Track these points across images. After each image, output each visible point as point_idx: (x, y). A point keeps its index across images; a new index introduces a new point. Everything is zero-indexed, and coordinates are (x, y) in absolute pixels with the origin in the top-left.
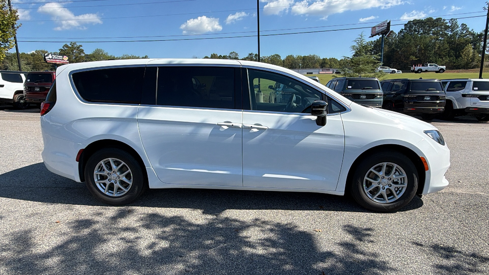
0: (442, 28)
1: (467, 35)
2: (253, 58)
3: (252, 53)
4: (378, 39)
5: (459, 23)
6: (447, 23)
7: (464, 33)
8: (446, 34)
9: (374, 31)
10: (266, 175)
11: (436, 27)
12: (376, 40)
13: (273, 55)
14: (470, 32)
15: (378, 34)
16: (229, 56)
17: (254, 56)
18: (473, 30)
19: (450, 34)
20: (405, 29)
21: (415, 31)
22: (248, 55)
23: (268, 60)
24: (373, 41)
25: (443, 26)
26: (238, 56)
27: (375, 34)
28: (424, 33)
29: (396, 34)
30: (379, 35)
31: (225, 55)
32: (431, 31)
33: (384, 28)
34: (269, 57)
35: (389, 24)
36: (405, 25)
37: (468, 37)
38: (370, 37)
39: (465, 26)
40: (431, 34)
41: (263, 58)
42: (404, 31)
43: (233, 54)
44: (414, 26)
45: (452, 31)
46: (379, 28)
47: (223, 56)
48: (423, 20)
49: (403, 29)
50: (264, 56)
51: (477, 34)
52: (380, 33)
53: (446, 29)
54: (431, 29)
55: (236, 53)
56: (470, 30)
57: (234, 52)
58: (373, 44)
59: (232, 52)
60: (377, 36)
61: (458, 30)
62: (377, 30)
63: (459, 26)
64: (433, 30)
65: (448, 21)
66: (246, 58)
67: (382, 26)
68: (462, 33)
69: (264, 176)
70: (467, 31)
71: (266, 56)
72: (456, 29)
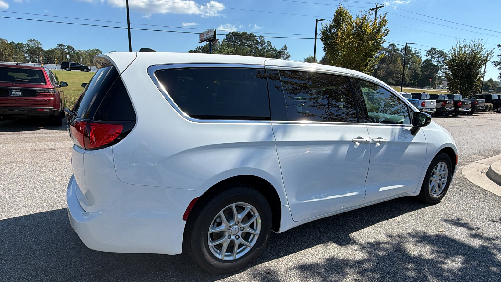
0: (254, 42)
1: (271, 51)
2: (65, 50)
3: (62, 44)
4: (205, 45)
5: (266, 40)
6: (257, 39)
7: (269, 48)
8: (258, 48)
9: (202, 37)
10: (381, 189)
11: (250, 40)
12: (203, 46)
13: (91, 49)
14: (273, 48)
15: (206, 40)
16: (27, 44)
17: (66, 48)
18: (275, 47)
19: (260, 48)
20: (227, 39)
21: (235, 42)
22: (57, 46)
23: (85, 54)
24: (201, 46)
25: (255, 41)
26: (41, 45)
27: (203, 40)
28: (242, 45)
29: (219, 42)
30: (207, 42)
31: (20, 43)
32: (246, 44)
33: (211, 36)
34: (86, 52)
35: (215, 32)
36: (227, 35)
37: (272, 52)
38: (199, 42)
39: (269, 43)
40: (247, 47)
41: (78, 51)
42: (226, 40)
43: (33, 42)
44: (234, 38)
45: (261, 46)
46: (206, 35)
47: (17, 44)
48: (240, 33)
49: (226, 39)
50: (80, 49)
51: (278, 51)
52: (208, 40)
53: (257, 44)
54: (247, 42)
55: (38, 41)
56: (273, 47)
57: (34, 40)
58: (200, 49)
59: (31, 40)
60: (205, 42)
61: (265, 45)
62: (205, 36)
63: (266, 42)
64: (248, 43)
65: (258, 38)
66: (54, 49)
67: (209, 33)
68: (268, 49)
69: (380, 190)
70: (271, 48)
71: (83, 50)
72: (264, 45)
